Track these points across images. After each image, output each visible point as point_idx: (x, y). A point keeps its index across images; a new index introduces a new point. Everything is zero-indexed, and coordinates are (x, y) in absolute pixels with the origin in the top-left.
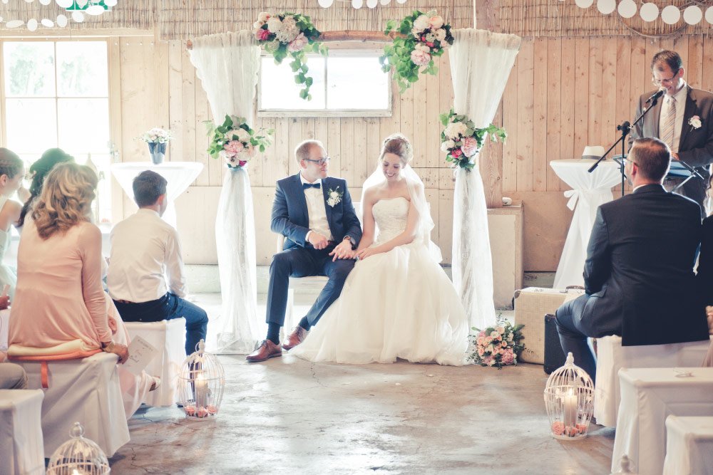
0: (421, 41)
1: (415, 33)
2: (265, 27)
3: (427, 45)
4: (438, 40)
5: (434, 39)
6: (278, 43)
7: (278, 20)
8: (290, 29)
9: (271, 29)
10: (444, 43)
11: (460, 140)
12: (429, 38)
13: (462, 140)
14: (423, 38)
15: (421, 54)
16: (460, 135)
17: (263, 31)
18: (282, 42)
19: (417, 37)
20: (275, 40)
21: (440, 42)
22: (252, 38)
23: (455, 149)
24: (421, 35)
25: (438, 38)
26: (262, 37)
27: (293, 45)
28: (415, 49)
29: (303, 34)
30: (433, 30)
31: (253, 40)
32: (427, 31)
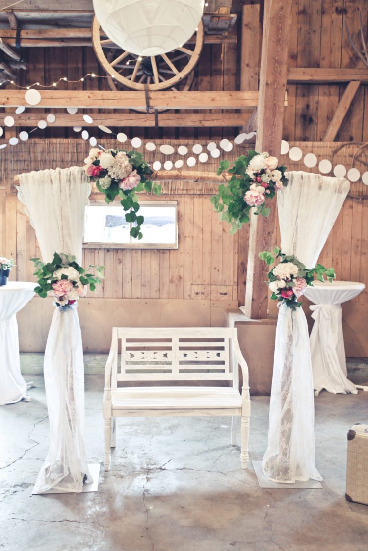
0: (256, 181)
1: (250, 173)
2: (96, 163)
3: (262, 186)
4: (274, 181)
5: (269, 179)
6: (110, 179)
7: (111, 156)
8: (123, 166)
9: (103, 165)
10: (279, 184)
11: (292, 280)
12: (265, 178)
13: (294, 280)
14: (258, 178)
15: (257, 194)
16: (292, 276)
17: (95, 167)
18: (114, 179)
19: (253, 177)
20: (106, 177)
21: (274, 183)
22: (82, 174)
23: (285, 289)
24: (256, 175)
25: (274, 179)
26: (93, 174)
27: (126, 181)
28: (249, 190)
29: (136, 171)
30: (268, 171)
31: (83, 176)
32: (263, 171)
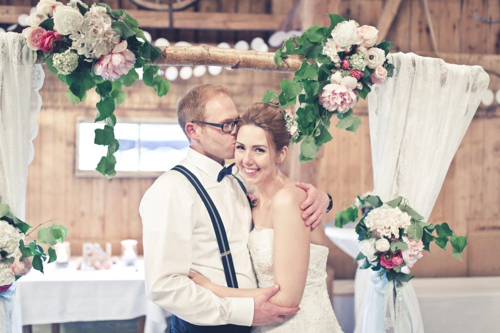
0: (342, 67)
1: (331, 51)
2: (48, 24)
3: (351, 75)
4: (371, 66)
5: (365, 64)
6: (75, 56)
7: (77, 12)
8: (100, 31)
9: (60, 28)
10: (381, 72)
11: (400, 238)
12: (357, 61)
13: (404, 239)
14: (346, 62)
15: (344, 90)
16: (401, 231)
17: (45, 32)
18: (83, 57)
19: (336, 60)
20: (68, 51)
21: (372, 71)
22: (22, 45)
23: (389, 252)
24: (343, 55)
25: (373, 64)
26: (42, 45)
27: (105, 62)
28: (329, 82)
29: (125, 43)
30: (362, 49)
31: (25, 50)
32: (354, 49)
